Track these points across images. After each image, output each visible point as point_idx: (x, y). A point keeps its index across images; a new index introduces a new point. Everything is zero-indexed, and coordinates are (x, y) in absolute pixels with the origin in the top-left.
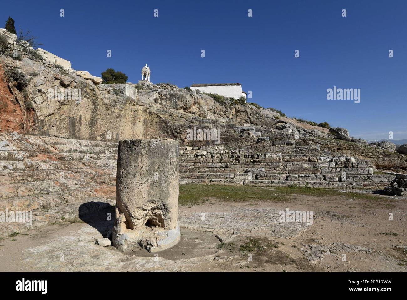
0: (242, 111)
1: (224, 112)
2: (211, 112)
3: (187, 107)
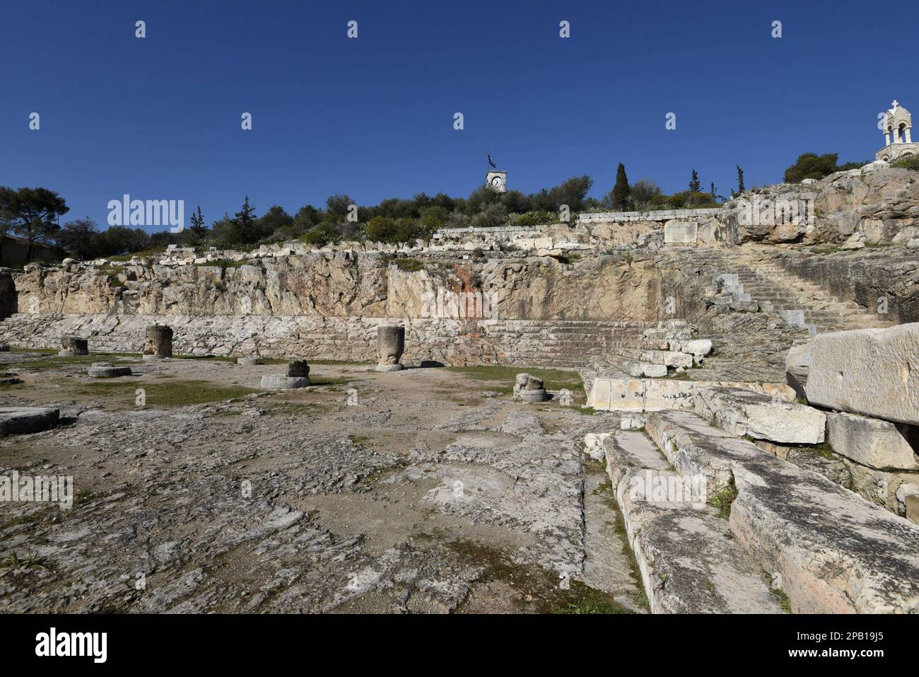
3: (758, 233)
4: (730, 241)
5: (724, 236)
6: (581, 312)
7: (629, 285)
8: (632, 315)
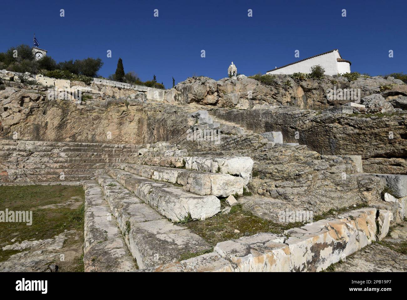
0: (315, 89)
1: (273, 95)
2: (247, 99)
3: (199, 98)
4: (184, 101)
5: (180, 98)
6: (90, 137)
7: (126, 120)
8: (127, 140)
